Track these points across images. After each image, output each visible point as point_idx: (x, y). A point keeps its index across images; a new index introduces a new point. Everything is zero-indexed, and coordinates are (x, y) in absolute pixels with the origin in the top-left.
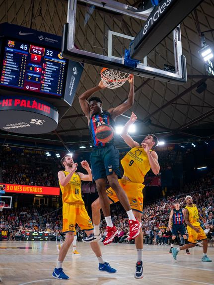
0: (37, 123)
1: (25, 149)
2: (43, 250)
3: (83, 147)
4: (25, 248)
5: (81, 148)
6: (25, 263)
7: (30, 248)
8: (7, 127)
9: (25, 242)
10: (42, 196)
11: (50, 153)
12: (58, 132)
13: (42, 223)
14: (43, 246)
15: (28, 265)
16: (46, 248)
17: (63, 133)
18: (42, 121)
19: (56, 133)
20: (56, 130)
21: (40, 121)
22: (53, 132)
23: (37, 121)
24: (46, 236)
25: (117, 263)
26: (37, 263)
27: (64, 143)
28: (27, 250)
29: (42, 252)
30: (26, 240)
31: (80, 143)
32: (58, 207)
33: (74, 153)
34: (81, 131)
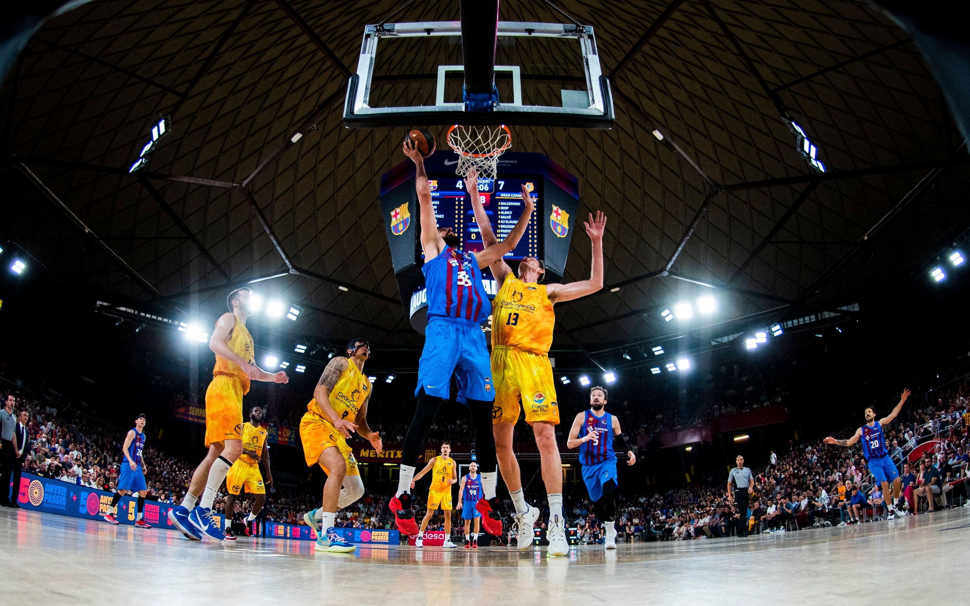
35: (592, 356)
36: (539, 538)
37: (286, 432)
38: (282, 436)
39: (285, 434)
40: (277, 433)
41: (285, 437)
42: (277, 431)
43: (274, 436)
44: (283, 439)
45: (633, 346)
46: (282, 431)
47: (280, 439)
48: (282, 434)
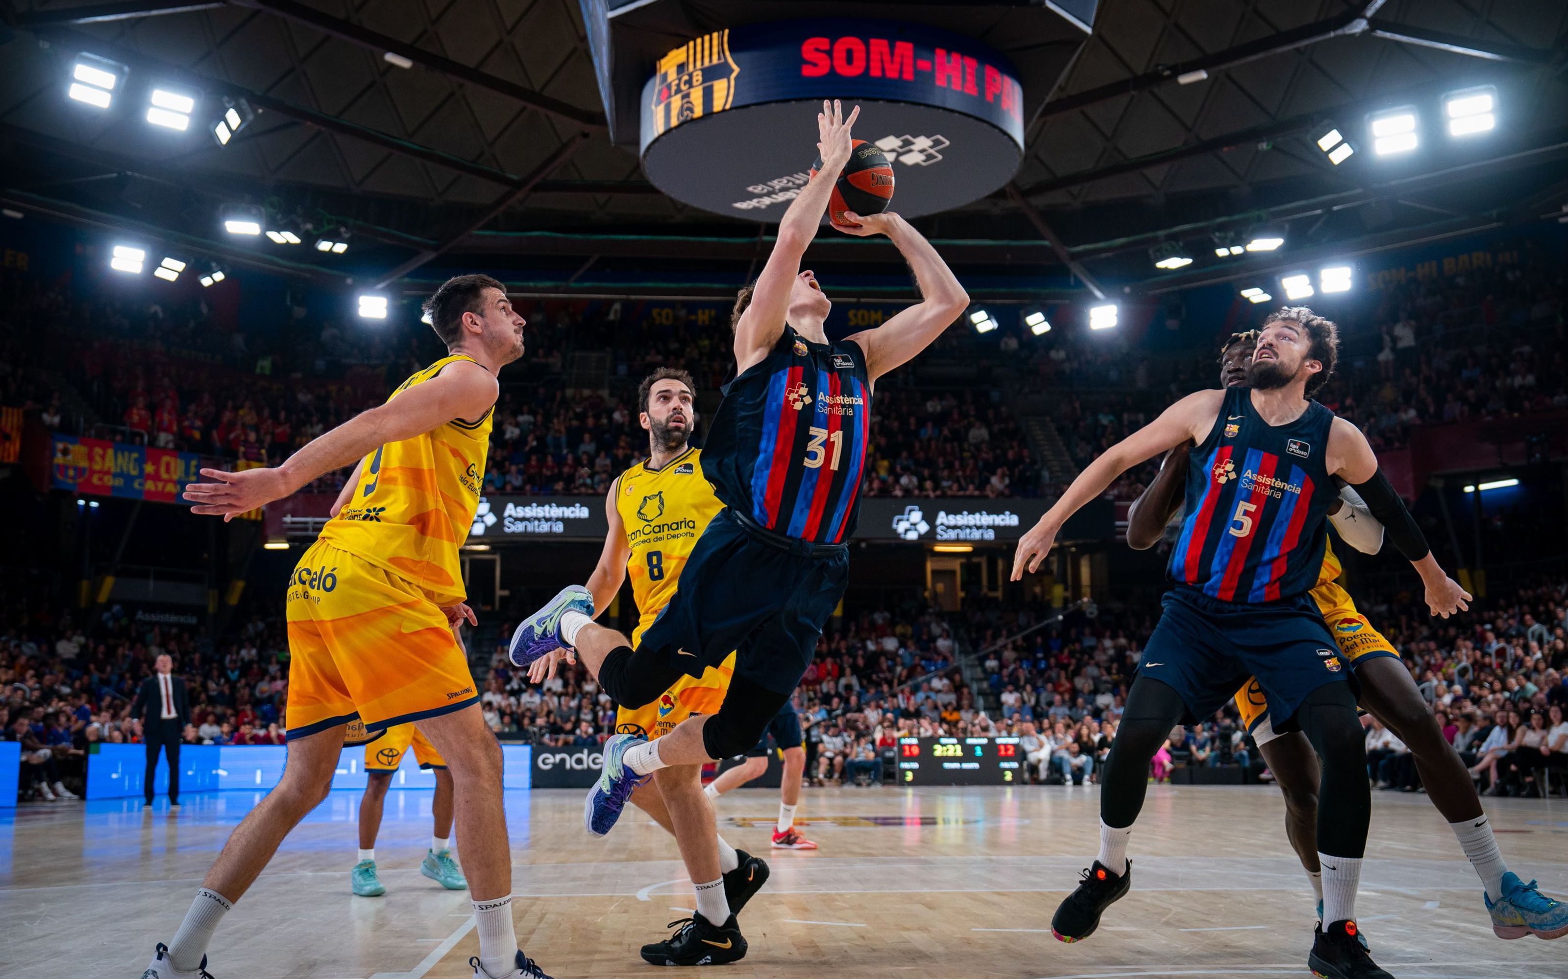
0: (909, 159)
1: (858, 306)
2: (994, 831)
3: (1174, 263)
4: (897, 822)
5: (1166, 271)
6: (910, 898)
7: (928, 821)
8: (751, 196)
9: (897, 789)
10: (967, 549)
11: (992, 313)
12: (1025, 194)
13: (981, 693)
14: (995, 812)
15: (929, 906)
16: (1010, 822)
17: (1058, 198)
18: (937, 143)
19: (1012, 203)
20: (1013, 183)
21: (922, 142)
22: (1000, 194)
23: (907, 143)
24: (1008, 759)
25: (1428, 905)
26: (973, 897)
27: (1063, 252)
28: (911, 834)
29: (993, 842)
30: (903, 783)
31: (1155, 240)
32: (1057, 604)
33: (1125, 299)
34: (1157, 173)
35: (1074, 257)
36: (915, 765)
37: (168, 465)
38: (156, 477)
39: (168, 470)
40: (142, 470)
41: (166, 482)
42: (140, 462)
43: (133, 478)
44: (160, 485)
45: (1201, 230)
46: (156, 463)
47: (150, 485)
48: (157, 471)
